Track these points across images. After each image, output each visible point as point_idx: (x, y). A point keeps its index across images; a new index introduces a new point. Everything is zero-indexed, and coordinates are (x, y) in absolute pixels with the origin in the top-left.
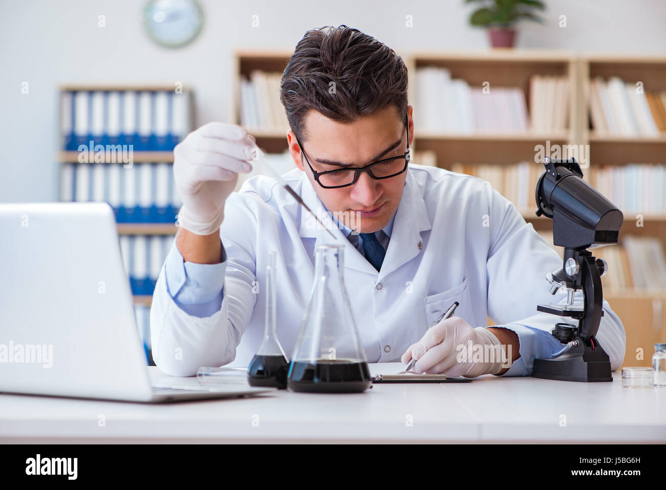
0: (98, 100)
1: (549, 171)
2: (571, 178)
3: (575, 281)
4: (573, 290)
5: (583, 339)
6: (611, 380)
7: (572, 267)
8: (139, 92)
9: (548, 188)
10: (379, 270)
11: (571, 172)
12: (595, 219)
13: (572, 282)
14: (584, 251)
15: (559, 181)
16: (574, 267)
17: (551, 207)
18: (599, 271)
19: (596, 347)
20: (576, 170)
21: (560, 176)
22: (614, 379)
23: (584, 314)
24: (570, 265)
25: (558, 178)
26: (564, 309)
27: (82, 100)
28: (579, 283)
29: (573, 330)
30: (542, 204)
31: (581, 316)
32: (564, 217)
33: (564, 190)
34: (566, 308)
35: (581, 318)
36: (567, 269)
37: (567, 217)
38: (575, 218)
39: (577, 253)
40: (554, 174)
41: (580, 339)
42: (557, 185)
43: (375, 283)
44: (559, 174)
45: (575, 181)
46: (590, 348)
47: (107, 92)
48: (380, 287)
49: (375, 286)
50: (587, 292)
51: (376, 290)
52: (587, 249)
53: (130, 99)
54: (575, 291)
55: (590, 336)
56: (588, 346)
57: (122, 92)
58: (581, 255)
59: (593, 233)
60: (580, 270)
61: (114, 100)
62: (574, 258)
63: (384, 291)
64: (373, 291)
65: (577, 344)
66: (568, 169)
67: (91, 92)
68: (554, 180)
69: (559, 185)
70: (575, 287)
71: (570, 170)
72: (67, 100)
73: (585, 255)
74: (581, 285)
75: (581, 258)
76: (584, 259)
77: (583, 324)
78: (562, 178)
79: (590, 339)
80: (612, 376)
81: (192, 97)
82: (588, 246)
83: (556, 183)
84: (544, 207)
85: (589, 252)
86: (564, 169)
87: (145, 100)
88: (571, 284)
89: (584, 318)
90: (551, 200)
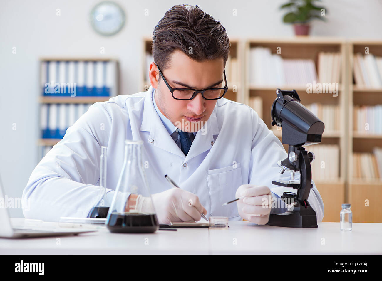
0: (62, 66)
1: (279, 98)
2: (292, 102)
3: (295, 166)
4: (294, 171)
5: (300, 201)
6: (317, 227)
7: (293, 157)
8: (86, 62)
9: (279, 108)
10: (186, 155)
11: (293, 99)
12: (307, 128)
13: (293, 166)
14: (300, 147)
15: (285, 104)
16: (294, 157)
17: (281, 120)
18: (310, 160)
19: (307, 207)
20: (296, 98)
21: (286, 101)
22: (318, 227)
23: (300, 186)
24: (292, 156)
25: (285, 102)
26: (288, 183)
27: (53, 67)
28: (297, 167)
29: (294, 196)
30: (275, 118)
31: (299, 187)
32: (288, 126)
33: (288, 109)
34: (289, 182)
35: (299, 188)
36: (290, 158)
37: (290, 127)
38: (295, 126)
39: (296, 148)
40: (282, 100)
41: (298, 201)
42: (284, 107)
43: (183, 163)
44: (285, 100)
45: (295, 104)
46: (304, 207)
47: (67, 62)
48: (185, 165)
49: (183, 164)
50: (302, 173)
51: (183, 167)
52: (303, 146)
53: (81, 66)
54: (295, 172)
55: (304, 200)
56: (303, 206)
57: (76, 62)
58: (299, 149)
59: (306, 136)
60: (298, 158)
61: (72, 66)
62: (295, 152)
63: (188, 168)
64: (181, 167)
65: (296, 205)
66: (291, 96)
67: (58, 62)
68: (282, 103)
69: (285, 106)
70: (295, 169)
71: (293, 98)
72: (44, 66)
73: (302, 150)
74: (299, 168)
75: (299, 151)
76: (300, 152)
77: (300, 192)
78: (287, 102)
79: (304, 201)
80: (318, 225)
81: (118, 65)
82: (303, 144)
83: (284, 105)
84: (277, 120)
85: (304, 148)
86: (288, 97)
87: (90, 66)
88: (293, 167)
89: (301, 188)
90: (280, 116)
